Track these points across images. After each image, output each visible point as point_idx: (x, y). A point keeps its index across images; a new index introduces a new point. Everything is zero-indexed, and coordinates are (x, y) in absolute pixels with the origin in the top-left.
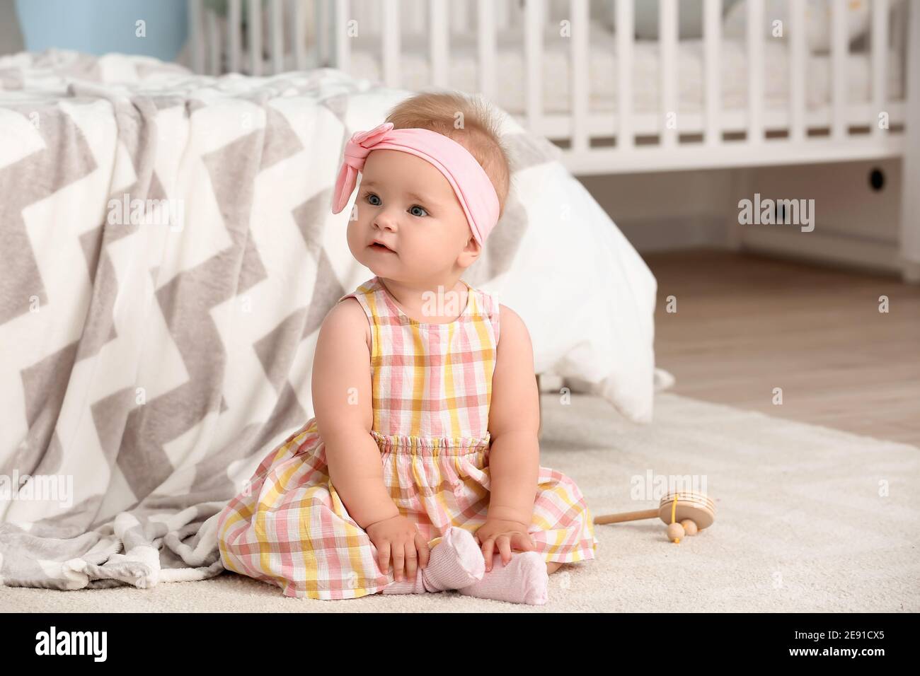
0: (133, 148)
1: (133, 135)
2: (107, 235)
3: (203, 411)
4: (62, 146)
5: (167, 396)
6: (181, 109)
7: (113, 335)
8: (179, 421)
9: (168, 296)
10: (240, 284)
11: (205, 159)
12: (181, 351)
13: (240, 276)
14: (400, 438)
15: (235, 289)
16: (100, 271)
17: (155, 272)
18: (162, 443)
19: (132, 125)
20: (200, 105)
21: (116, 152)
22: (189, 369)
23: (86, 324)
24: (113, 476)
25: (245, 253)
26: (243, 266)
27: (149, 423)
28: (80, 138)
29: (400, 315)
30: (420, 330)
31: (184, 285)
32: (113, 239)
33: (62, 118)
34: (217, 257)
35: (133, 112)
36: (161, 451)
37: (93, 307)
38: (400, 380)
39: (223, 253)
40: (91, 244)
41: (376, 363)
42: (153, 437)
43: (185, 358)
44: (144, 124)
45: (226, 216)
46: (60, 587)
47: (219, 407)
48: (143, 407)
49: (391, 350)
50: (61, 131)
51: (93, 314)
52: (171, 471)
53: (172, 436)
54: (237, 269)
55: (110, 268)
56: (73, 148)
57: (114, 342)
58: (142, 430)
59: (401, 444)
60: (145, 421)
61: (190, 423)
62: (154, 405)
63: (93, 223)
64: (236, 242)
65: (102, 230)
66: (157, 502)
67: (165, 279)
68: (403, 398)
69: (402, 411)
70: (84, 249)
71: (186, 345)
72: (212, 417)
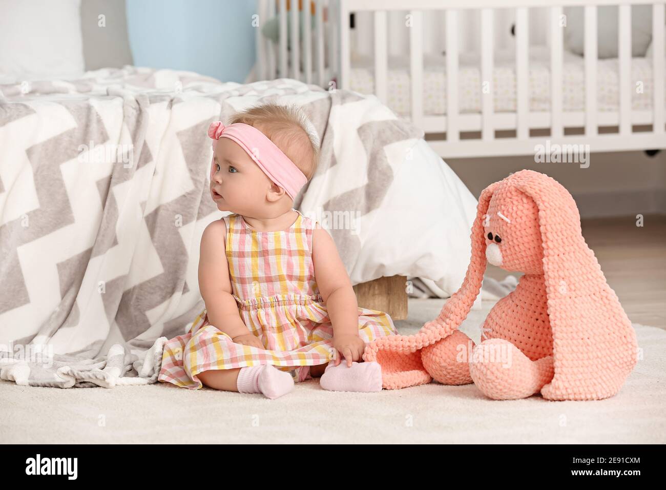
0: (132, 128)
1: (133, 120)
2: (113, 181)
3: (172, 292)
4: (87, 126)
5: (149, 281)
6: (166, 103)
7: (115, 243)
8: (157, 297)
9: (152, 220)
10: (199, 213)
11: (179, 134)
12: (159, 254)
13: (200, 208)
14: (250, 301)
15: (196, 216)
16: (107, 203)
17: (143, 205)
18: (145, 311)
19: (133, 113)
20: (179, 101)
21: (122, 129)
22: (164, 265)
23: (98, 235)
24: (111, 329)
25: (203, 194)
26: (202, 202)
27: (137, 298)
28: (99, 121)
29: (247, 228)
30: (257, 236)
31: (162, 212)
32: (116, 184)
33: (89, 108)
34: (184, 196)
35: (135, 105)
36: (145, 315)
37: (102, 225)
38: (244, 266)
39: (188, 194)
40: (104, 186)
41: (228, 255)
42: (139, 307)
43: (161, 258)
44: (140, 112)
45: (191, 171)
46: (60, 386)
47: (182, 289)
48: (134, 288)
49: (238, 248)
50: (87, 117)
51: (102, 230)
52: (149, 326)
53: (152, 307)
54: (198, 203)
55: (114, 201)
56: (94, 127)
57: (116, 248)
58: (133, 302)
59: (251, 304)
60: (135, 296)
61: (164, 299)
62: (141, 286)
63: (106, 173)
64: (196, 187)
65: (111, 178)
66: (138, 342)
67: (150, 209)
68: (247, 277)
69: (247, 285)
70: (99, 189)
71: (162, 251)
72: (178, 295)
